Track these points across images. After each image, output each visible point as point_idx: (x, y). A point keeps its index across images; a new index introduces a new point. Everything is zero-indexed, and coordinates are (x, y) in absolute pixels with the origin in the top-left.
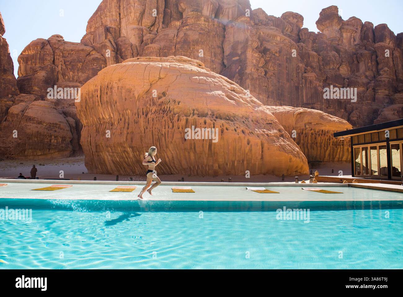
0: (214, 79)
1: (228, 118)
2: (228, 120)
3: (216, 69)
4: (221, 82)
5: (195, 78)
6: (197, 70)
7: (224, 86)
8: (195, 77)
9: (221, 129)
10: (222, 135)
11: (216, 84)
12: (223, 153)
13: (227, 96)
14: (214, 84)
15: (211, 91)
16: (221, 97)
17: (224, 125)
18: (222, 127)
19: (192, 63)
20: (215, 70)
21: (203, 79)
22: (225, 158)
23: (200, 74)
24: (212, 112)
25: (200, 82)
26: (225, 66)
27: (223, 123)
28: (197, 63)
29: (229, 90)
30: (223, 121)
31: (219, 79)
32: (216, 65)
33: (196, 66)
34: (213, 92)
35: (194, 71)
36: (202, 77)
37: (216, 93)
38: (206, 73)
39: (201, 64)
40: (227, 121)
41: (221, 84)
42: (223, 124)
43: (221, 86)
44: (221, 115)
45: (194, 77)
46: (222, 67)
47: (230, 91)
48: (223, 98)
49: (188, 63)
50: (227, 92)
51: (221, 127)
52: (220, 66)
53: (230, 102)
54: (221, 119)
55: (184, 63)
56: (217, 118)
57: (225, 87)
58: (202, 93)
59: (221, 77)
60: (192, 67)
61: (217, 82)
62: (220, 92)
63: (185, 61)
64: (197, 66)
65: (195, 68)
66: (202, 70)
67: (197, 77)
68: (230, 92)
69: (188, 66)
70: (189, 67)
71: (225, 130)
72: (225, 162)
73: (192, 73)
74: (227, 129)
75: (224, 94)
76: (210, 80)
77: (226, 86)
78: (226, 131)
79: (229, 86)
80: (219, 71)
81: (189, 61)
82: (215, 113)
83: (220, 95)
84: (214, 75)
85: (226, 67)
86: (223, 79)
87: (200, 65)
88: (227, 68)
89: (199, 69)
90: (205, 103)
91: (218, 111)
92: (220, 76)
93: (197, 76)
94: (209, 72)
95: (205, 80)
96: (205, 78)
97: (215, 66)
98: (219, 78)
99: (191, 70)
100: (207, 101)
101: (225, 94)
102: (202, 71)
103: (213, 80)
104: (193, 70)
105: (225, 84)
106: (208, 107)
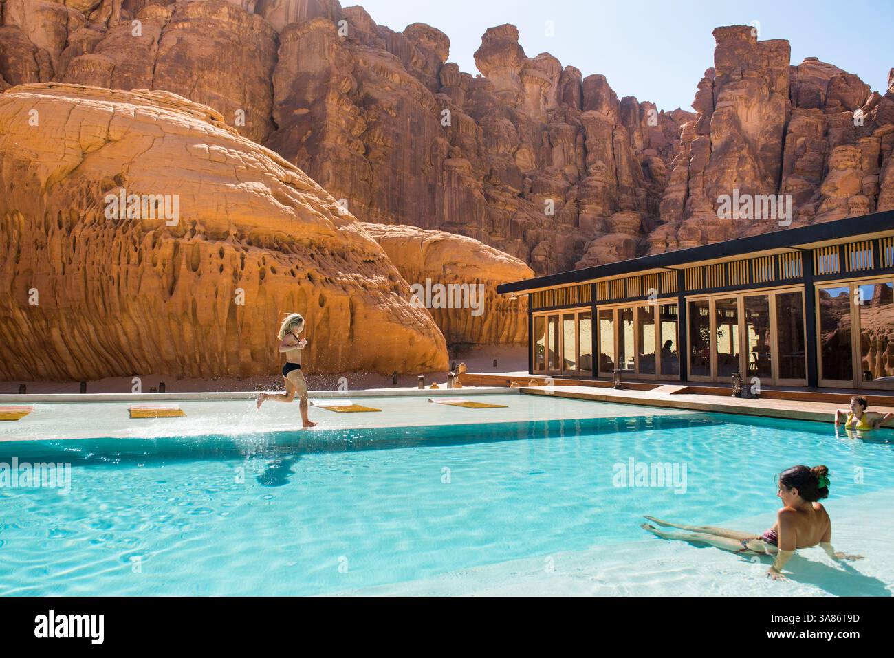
0: (246, 153)
1: (276, 245)
2: (276, 249)
3: (255, 131)
4: (264, 163)
5: (198, 149)
6: (205, 129)
7: (270, 171)
8: (200, 146)
9: (259, 269)
10: (261, 284)
11: (251, 165)
12: (263, 325)
13: (277, 196)
14: (247, 167)
15: (239, 181)
16: (262, 196)
17: (267, 261)
18: (262, 265)
19: (193, 111)
20: (251, 133)
21: (218, 151)
22: (267, 338)
23: (212, 139)
24: (239, 230)
25: (211, 159)
26: (276, 127)
27: (265, 257)
28: (206, 113)
29: (280, 183)
30: (264, 253)
31: (258, 156)
32: (256, 121)
33: (202, 120)
34: (242, 184)
35: (197, 130)
36: (217, 148)
37: (251, 187)
38: (227, 139)
39: (215, 116)
40: (274, 253)
41: (264, 167)
42: (264, 259)
43: (263, 172)
44: (261, 237)
45: (196, 146)
46: (268, 127)
47: (284, 185)
48: (267, 199)
49: (183, 111)
50: (277, 185)
51: (259, 265)
52: (263, 125)
53: (282, 209)
54: (260, 247)
55: (172, 109)
56: (250, 244)
57: (271, 175)
58: (217, 184)
59: (264, 152)
60: (191, 120)
61: (253, 162)
62: (259, 186)
63: (176, 105)
64: (206, 120)
65: (201, 125)
66: (216, 129)
67: (204, 146)
68: (283, 187)
69: (182, 118)
70: (186, 120)
71: (269, 273)
72: (267, 346)
73: (192, 136)
74: (274, 271)
75: (268, 189)
76: (236, 154)
77: (275, 173)
78: (271, 273)
79: (281, 173)
80: (261, 135)
81: (186, 105)
82: (247, 233)
83: (258, 192)
84: (246, 144)
85: (279, 129)
86: (269, 155)
87: (214, 119)
88: (280, 132)
89: (211, 128)
90: (222, 207)
91: (254, 229)
92: (260, 149)
93: (205, 143)
94: (234, 136)
95: (224, 154)
96: (224, 150)
97: (251, 123)
98: (258, 152)
99: (191, 127)
100: (227, 204)
101: (272, 190)
102: (217, 134)
103: (244, 155)
104: (195, 128)
105: (272, 168)
106: (230, 217)
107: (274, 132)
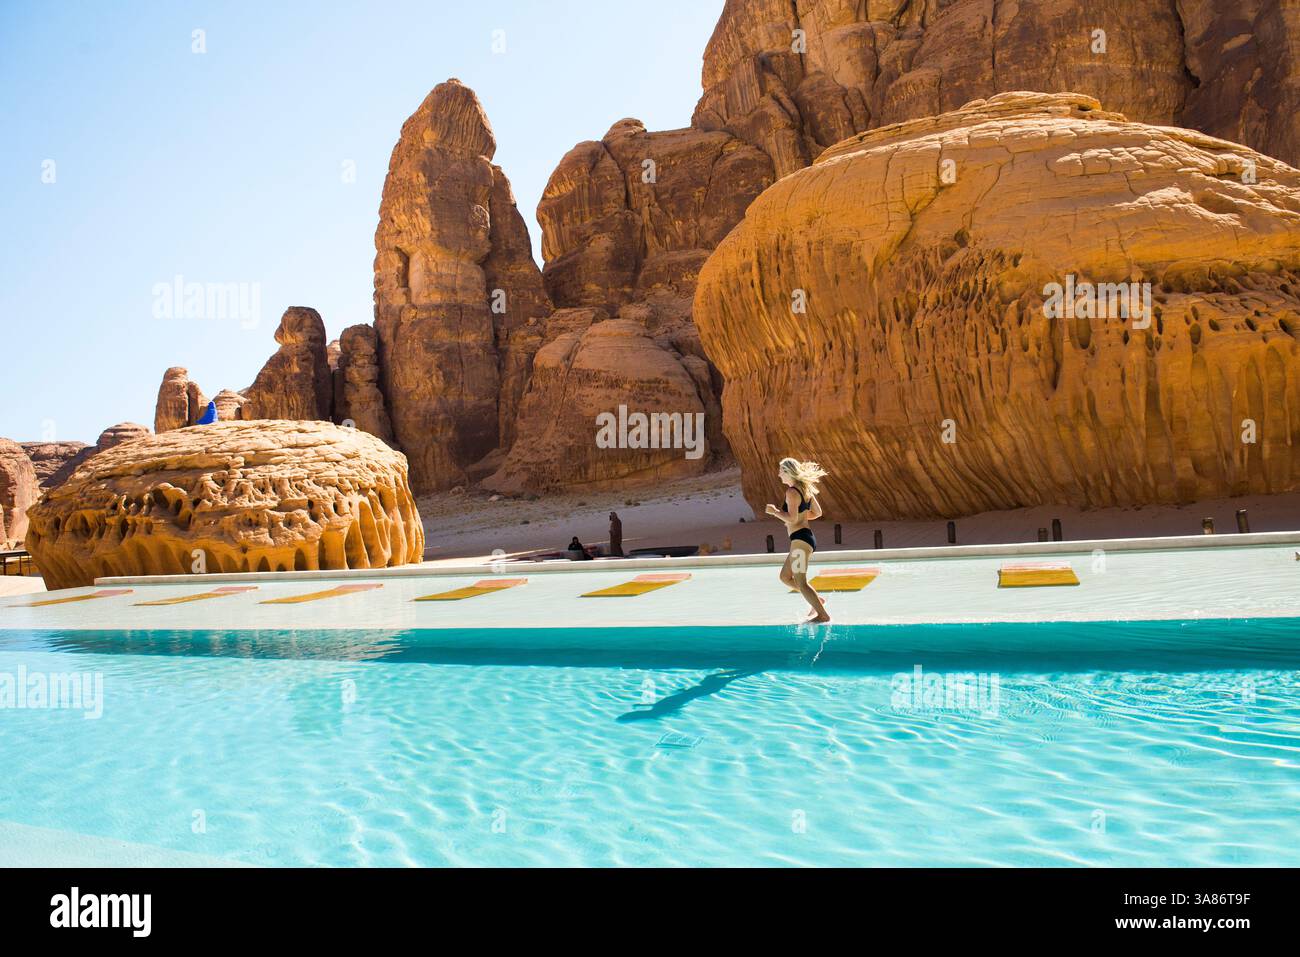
0: (1142, 146)
1: (1213, 284)
2: (1215, 290)
3: (1161, 100)
4: (1174, 155)
5: (1066, 162)
6: (1071, 129)
7: (1186, 164)
8: (1067, 158)
9: (1189, 327)
10: (1194, 351)
11: (1151, 164)
12: (1207, 415)
13: (1204, 202)
14: (1146, 169)
15: (1136, 194)
16: (1175, 208)
17: (1200, 312)
18: (1194, 321)
19: (1049, 108)
20: (1154, 107)
21: (1096, 157)
22: (1218, 437)
23: (1083, 141)
24: (1146, 273)
25: (1087, 172)
26: (1196, 82)
27: (1197, 306)
28: (1070, 104)
29: (1208, 178)
30: (1194, 300)
31: (1163, 145)
32: (1159, 84)
33: (1066, 116)
34: (1141, 199)
35: (1059, 136)
36: (1094, 152)
37: (1157, 200)
38: (1107, 135)
39: (1085, 104)
40: (1212, 297)
41: (1175, 161)
42: (1194, 310)
43: (1175, 169)
44: (1185, 276)
45: (1061, 160)
46: (1182, 87)
47: (1215, 180)
48: (1186, 211)
49: (1035, 112)
50: (1203, 184)
51: (1188, 322)
52: (1173, 86)
53: (1216, 221)
54: (1187, 291)
55: (1019, 116)
56: (1168, 289)
57: (1189, 169)
58: (1099, 209)
59: (1173, 135)
60: (1050, 122)
61: (1154, 159)
62: (1171, 193)
63: (1024, 108)
64: (1072, 115)
65: (1064, 125)
66: (1089, 123)
67: (1074, 156)
68: (1213, 185)
69: (1036, 125)
70: (1041, 126)
71: (1208, 332)
72: (1219, 450)
73: (1055, 145)
74: (1214, 326)
75: (1188, 195)
76: (1125, 154)
77: (1195, 164)
78: (1211, 331)
79: (1207, 161)
80: (1171, 103)
81: (1040, 103)
82: (1161, 273)
83: (1170, 203)
84: (1139, 132)
85: (1201, 85)
86: (1182, 139)
87: (1083, 109)
88: (1205, 87)
89: (1081, 125)
90: (1112, 243)
91: (1172, 265)
92: (1165, 133)
93: (1073, 151)
94: (1118, 125)
95: (1107, 159)
96: (1105, 153)
97: (1152, 90)
98: (1161, 140)
99: (1050, 134)
100: (1120, 236)
101: (1193, 194)
102: (1091, 131)
103: (1140, 151)
104: (1056, 133)
105: (1189, 158)
106: (1129, 255)
107: (1194, 91)
